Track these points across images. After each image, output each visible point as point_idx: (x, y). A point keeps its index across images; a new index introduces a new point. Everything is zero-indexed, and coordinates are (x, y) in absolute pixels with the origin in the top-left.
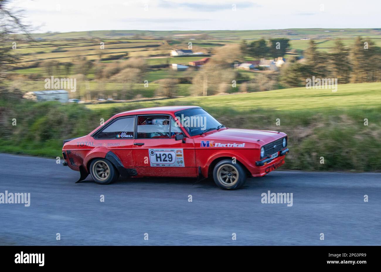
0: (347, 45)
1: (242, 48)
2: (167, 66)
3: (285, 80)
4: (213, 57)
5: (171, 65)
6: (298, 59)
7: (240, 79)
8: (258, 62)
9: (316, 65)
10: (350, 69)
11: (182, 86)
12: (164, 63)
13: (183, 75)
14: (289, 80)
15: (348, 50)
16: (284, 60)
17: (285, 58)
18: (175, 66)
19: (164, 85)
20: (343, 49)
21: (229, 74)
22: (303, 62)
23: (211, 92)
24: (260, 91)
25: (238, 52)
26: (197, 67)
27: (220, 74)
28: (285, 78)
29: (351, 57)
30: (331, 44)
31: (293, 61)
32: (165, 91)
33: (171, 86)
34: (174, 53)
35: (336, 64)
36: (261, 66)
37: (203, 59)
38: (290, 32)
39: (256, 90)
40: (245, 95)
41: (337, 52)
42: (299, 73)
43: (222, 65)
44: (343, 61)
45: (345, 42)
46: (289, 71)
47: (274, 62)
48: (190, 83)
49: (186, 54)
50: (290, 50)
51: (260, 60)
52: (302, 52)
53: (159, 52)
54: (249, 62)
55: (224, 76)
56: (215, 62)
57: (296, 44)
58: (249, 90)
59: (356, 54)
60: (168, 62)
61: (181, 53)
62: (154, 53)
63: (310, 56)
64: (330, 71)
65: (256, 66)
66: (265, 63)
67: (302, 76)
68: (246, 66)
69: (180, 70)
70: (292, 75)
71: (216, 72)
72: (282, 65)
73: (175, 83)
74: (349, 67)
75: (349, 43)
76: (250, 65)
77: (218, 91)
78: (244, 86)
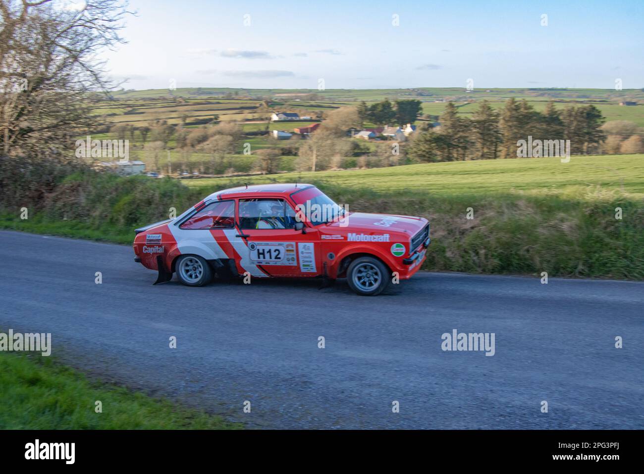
0: (495, 109)
1: (360, 112)
2: (267, 133)
3: (416, 152)
4: (323, 123)
5: (272, 132)
6: (431, 126)
7: (358, 150)
8: (382, 130)
9: (456, 134)
10: (499, 141)
11: (285, 158)
12: (263, 129)
13: (285, 144)
14: (420, 153)
15: (498, 115)
16: (413, 128)
17: (414, 125)
18: (275, 133)
19: (261, 157)
20: (491, 115)
21: (344, 145)
22: (438, 130)
23: (321, 167)
24: (384, 167)
25: (355, 117)
26: (304, 134)
27: (333, 145)
28: (415, 149)
29: (501, 124)
30: (476, 107)
31: (424, 129)
32: (264, 164)
33: (272, 158)
34: (275, 117)
35: (481, 134)
36: (385, 134)
37: (311, 125)
38: (422, 92)
39: (377, 165)
40: (364, 171)
41: (483, 118)
42: (434, 145)
43: (336, 133)
44: (489, 130)
45: (492, 105)
46: (420, 141)
47: (402, 130)
48: (296, 155)
49: (290, 118)
50: (421, 114)
51: (384, 128)
52: (436, 118)
53: (256, 116)
54: (368, 129)
55: (338, 148)
56: (327, 129)
57: (429, 108)
58: (369, 165)
59: (507, 121)
60: (268, 128)
61: (283, 117)
62: (250, 116)
63: (449, 123)
64: (473, 143)
65: (378, 135)
66: (388, 131)
67: (437, 149)
68: (365, 134)
69: (281, 138)
70: (424, 147)
71: (329, 142)
72: (410, 134)
73: (276, 155)
74: (497, 138)
75: (499, 106)
76: (369, 133)
77: (330, 165)
78: (362, 159)
